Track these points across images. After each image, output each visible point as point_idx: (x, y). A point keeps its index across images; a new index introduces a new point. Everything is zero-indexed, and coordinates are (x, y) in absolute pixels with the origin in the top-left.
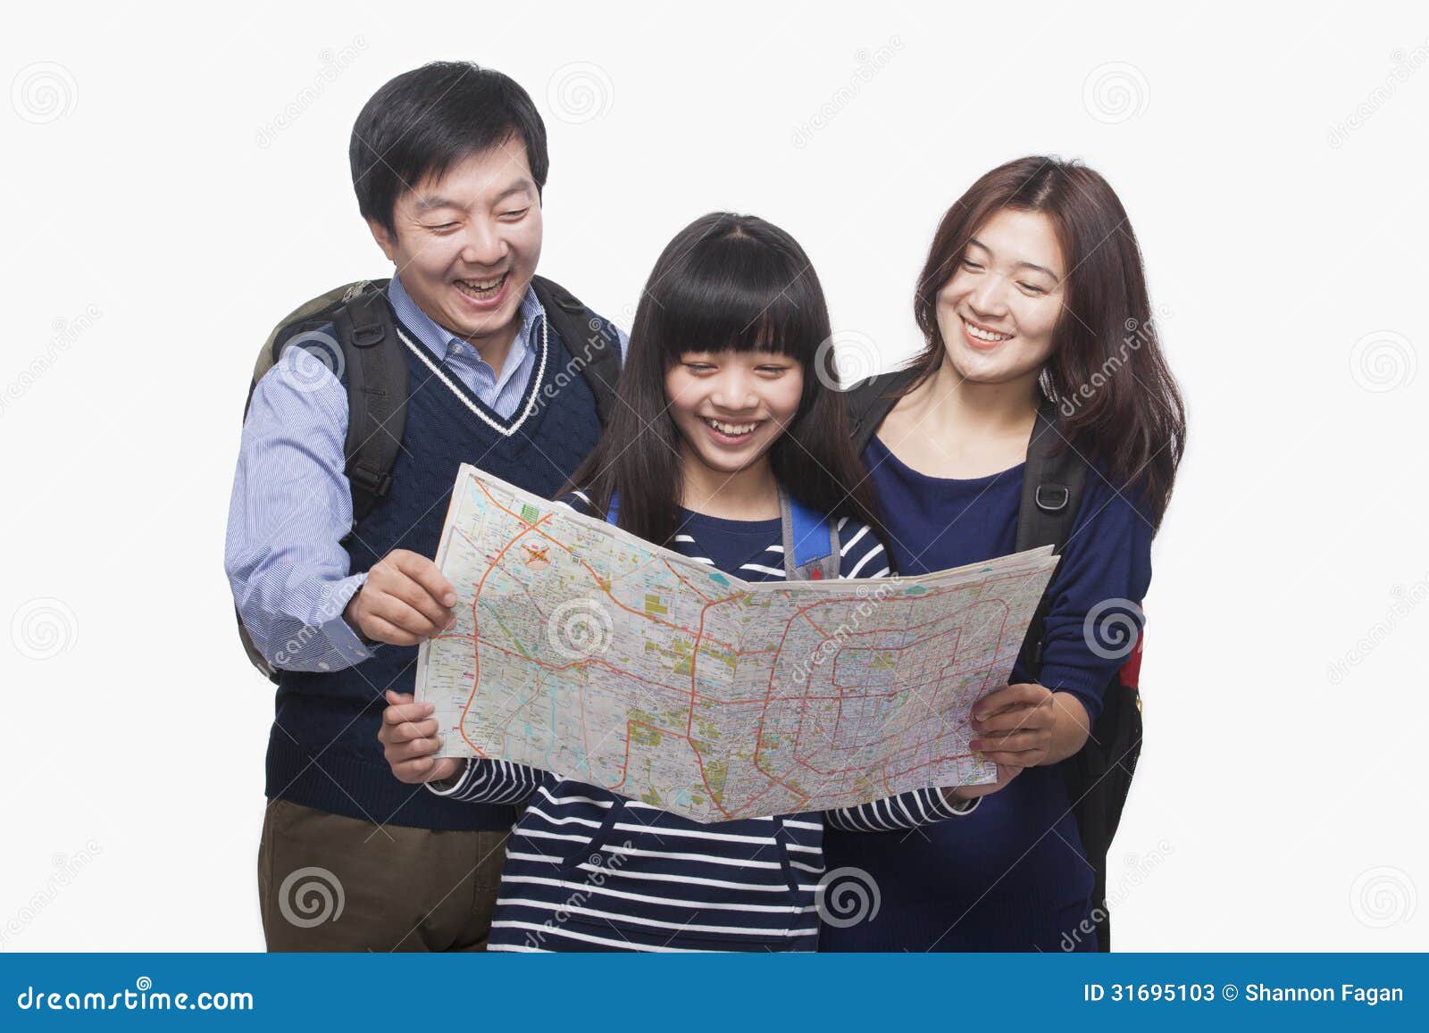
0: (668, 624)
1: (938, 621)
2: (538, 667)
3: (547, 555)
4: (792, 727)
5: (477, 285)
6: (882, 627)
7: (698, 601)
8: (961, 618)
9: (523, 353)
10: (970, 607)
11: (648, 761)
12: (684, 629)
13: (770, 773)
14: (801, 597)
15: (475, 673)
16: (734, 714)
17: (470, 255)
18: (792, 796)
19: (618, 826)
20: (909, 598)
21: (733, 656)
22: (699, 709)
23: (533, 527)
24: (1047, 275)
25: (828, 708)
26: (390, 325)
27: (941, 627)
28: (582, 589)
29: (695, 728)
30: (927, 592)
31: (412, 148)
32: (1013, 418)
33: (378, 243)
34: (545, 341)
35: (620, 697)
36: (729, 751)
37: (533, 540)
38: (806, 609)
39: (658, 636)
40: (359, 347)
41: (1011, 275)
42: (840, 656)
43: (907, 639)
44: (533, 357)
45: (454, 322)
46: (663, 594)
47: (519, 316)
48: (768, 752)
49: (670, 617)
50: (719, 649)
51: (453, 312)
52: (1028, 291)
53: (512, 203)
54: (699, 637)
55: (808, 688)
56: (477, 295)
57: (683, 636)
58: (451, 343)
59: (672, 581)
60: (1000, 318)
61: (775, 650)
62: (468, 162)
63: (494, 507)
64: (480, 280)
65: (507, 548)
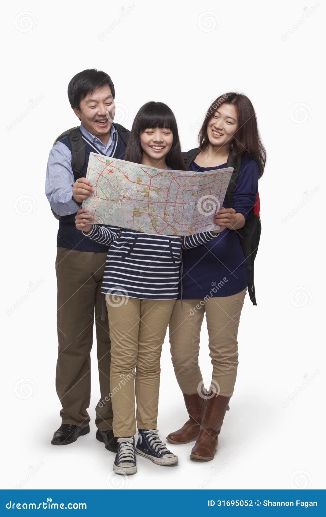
0: (142, 185)
1: (206, 184)
2: (111, 202)
3: (113, 171)
4: (172, 211)
5: (101, 121)
6: (193, 185)
7: (149, 177)
8: (211, 185)
9: (112, 141)
10: (213, 182)
11: (138, 221)
12: (146, 185)
13: (168, 222)
14: (174, 175)
15: (95, 207)
16: (159, 205)
17: (99, 113)
18: (173, 230)
19: (134, 249)
20: (199, 177)
21: (159, 190)
22: (151, 205)
23: (109, 165)
24: (233, 120)
25: (181, 206)
26: (80, 135)
27: (207, 186)
28: (122, 179)
29: (150, 210)
30: (203, 175)
31: (84, 88)
32: (224, 155)
33: (76, 115)
34: (117, 138)
35: (132, 206)
36: (158, 216)
37: (109, 168)
38: (175, 178)
39: (140, 188)
40: (73, 141)
41: (225, 119)
42: (183, 192)
43: (199, 189)
44: (114, 142)
45: (96, 131)
46: (141, 177)
47: (110, 131)
48: (167, 217)
49: (143, 183)
50: (155, 189)
51: (96, 129)
52: (229, 123)
53: (109, 101)
54: (150, 186)
55: (176, 200)
56: (101, 124)
57: (146, 187)
58: (95, 138)
59: (143, 173)
60: (221, 130)
61: (168, 189)
62: (98, 90)
63: (99, 161)
64: (102, 120)
65: (103, 171)
